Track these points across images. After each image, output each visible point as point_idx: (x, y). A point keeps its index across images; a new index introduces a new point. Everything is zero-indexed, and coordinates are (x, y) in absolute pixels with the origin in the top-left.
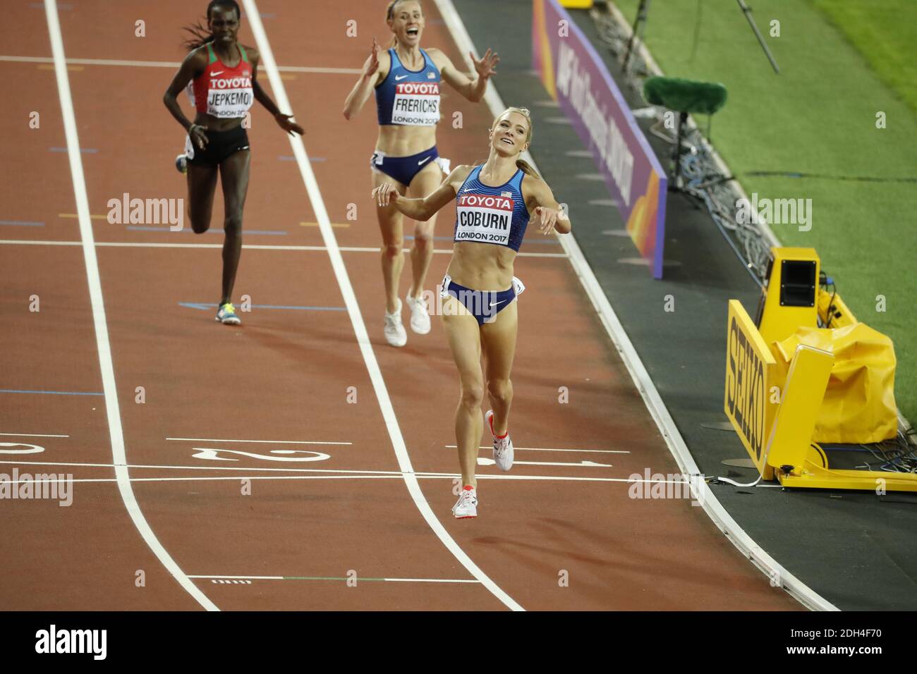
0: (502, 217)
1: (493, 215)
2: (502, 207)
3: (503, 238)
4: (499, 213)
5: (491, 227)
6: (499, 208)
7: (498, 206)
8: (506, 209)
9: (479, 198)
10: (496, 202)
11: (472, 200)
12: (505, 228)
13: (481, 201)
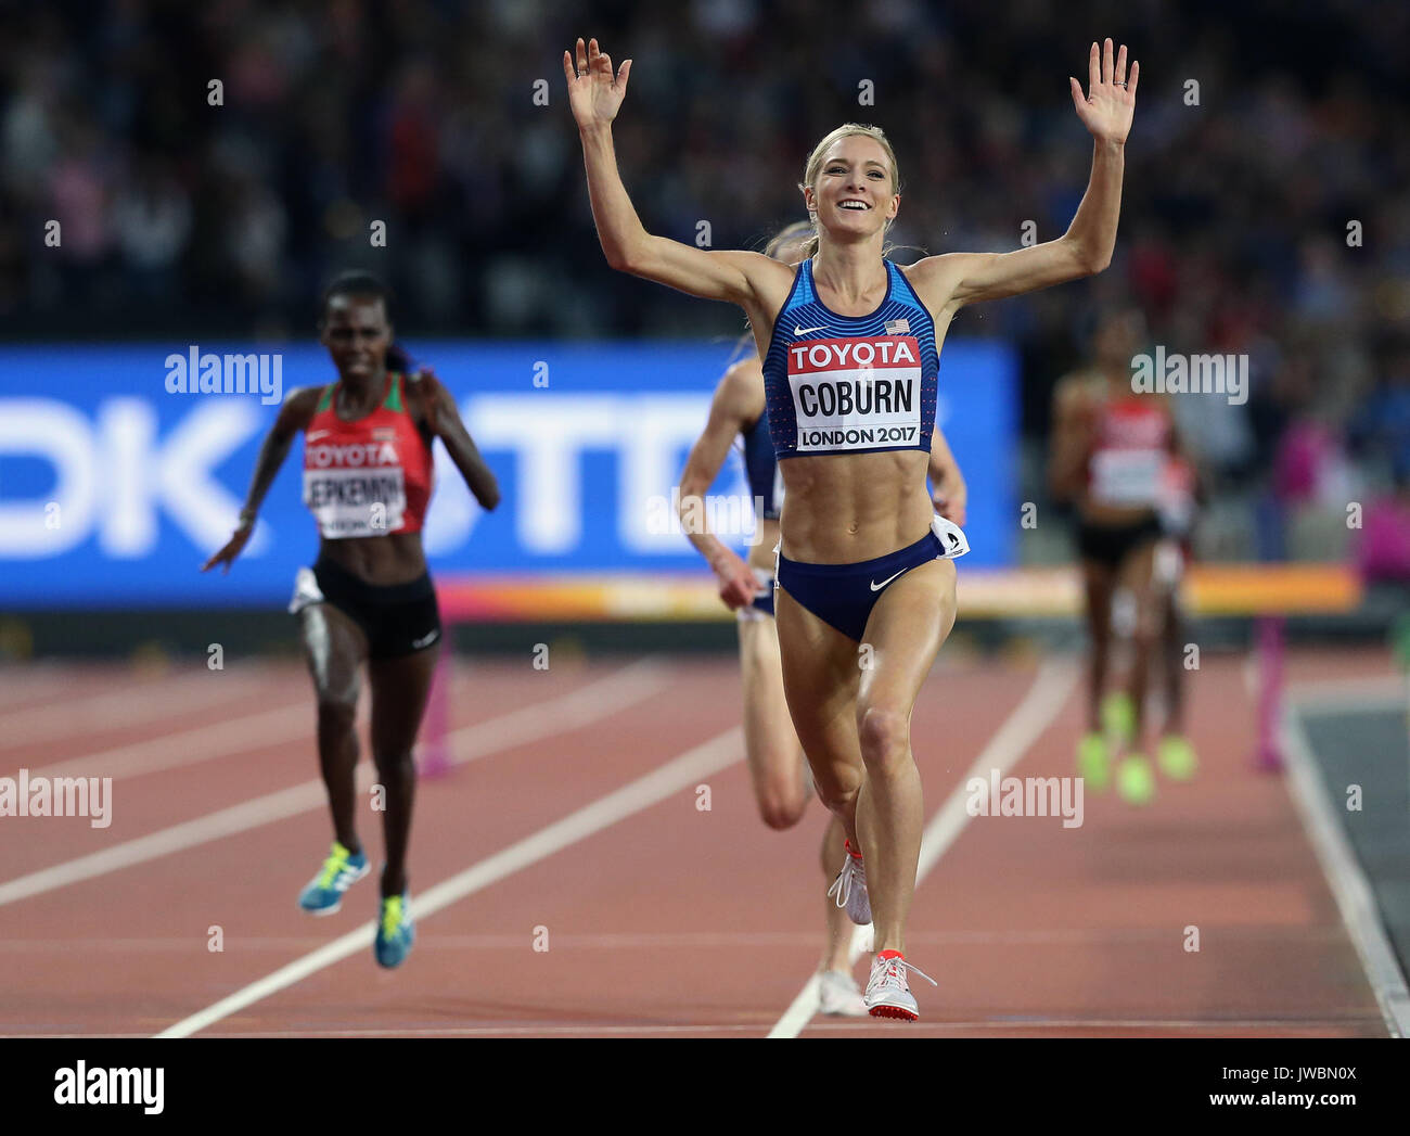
0: (899, 383)
1: (878, 384)
2: (896, 360)
3: (908, 433)
4: (892, 375)
5: (878, 410)
6: (890, 365)
7: (885, 360)
8: (904, 363)
9: (835, 347)
10: (878, 351)
11: (820, 356)
12: (908, 408)
13: (842, 356)
